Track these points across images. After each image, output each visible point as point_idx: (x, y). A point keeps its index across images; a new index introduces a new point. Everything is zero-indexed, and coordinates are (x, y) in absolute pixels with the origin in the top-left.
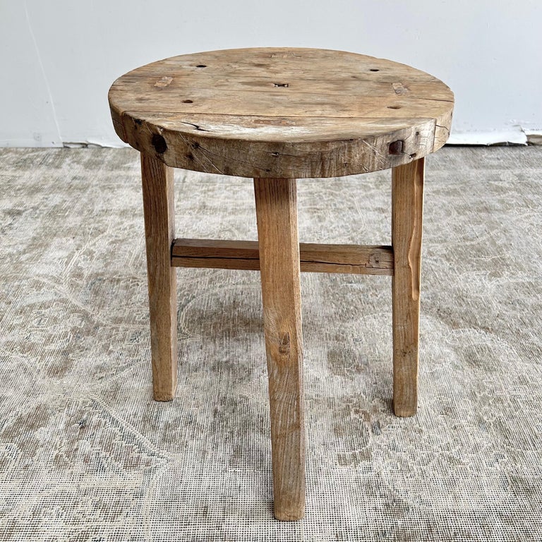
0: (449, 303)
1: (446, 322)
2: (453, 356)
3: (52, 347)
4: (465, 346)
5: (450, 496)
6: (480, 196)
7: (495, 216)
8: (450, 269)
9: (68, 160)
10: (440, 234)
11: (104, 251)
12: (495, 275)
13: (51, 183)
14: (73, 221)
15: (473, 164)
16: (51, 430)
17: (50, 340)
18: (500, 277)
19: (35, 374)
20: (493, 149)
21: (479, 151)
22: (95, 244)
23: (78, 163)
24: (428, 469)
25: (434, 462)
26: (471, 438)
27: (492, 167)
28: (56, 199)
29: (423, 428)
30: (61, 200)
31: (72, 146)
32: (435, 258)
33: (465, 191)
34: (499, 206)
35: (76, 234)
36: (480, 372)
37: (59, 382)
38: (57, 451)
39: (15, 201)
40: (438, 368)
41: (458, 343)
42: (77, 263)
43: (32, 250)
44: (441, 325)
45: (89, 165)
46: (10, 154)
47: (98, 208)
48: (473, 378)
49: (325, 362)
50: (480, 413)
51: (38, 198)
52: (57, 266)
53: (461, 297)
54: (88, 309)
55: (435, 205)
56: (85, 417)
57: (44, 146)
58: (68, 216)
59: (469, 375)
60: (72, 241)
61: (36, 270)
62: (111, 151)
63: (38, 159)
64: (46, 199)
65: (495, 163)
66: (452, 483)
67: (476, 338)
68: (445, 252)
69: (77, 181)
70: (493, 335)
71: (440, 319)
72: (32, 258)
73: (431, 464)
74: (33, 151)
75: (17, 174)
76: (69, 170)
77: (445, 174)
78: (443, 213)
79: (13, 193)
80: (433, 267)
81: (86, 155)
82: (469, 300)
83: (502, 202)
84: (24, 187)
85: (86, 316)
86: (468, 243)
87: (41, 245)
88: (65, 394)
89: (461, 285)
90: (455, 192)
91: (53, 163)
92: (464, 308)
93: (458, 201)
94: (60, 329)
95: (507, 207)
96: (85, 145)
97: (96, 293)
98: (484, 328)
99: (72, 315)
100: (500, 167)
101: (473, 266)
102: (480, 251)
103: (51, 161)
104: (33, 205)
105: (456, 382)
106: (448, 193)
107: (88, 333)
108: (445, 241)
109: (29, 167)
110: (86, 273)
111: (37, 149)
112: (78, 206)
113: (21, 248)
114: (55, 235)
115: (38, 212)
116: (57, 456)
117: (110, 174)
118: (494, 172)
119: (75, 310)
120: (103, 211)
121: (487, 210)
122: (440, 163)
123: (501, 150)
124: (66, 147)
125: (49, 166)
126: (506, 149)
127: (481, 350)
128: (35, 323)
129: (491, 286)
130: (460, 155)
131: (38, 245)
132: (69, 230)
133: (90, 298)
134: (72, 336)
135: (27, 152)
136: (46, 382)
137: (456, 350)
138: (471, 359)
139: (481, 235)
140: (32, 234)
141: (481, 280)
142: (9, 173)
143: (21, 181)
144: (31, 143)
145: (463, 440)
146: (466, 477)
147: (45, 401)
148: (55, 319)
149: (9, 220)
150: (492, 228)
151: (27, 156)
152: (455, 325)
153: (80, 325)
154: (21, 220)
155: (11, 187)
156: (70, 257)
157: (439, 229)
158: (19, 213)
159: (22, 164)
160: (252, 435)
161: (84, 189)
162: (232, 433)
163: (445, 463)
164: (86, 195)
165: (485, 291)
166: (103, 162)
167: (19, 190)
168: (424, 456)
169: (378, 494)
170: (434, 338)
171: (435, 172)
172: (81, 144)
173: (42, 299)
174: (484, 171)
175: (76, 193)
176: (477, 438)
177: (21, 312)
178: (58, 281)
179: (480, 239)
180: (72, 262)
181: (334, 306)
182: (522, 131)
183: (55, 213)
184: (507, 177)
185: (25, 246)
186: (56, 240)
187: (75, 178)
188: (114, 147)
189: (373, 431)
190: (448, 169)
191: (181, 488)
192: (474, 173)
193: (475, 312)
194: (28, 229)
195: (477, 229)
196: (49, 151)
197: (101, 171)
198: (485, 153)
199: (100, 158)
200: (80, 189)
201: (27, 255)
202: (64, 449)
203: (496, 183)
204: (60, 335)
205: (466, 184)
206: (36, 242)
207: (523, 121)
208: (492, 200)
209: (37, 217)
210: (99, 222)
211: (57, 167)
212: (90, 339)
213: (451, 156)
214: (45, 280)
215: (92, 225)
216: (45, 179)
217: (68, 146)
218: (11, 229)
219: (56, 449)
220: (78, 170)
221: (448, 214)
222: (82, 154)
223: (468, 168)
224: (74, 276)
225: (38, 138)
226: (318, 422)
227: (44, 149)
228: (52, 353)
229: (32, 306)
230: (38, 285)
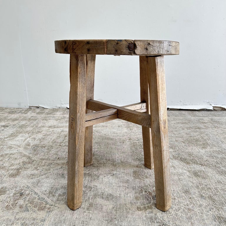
0: (185, 156)
1: (184, 162)
2: (188, 173)
3: (13, 167)
4: (193, 170)
5: (190, 223)
6: (196, 124)
7: (202, 130)
8: (185, 146)
9: (30, 112)
10: (180, 135)
11: (40, 138)
12: (204, 148)
13: (22, 118)
14: (29, 129)
15: (192, 115)
16: (7, 196)
17: (12, 165)
18: (206, 148)
19: (3, 176)
20: (200, 111)
21: (195, 112)
22: (37, 136)
23: (34, 112)
24: (179, 213)
25: (182, 210)
26: (198, 202)
27: (200, 116)
28: (23, 122)
29: (176, 198)
30: (25, 123)
31: (32, 108)
32: (178, 142)
33: (189, 123)
34: (204, 127)
35: (30, 133)
36: (200, 179)
37: (13, 179)
38: (8, 204)
39: (6, 123)
40: (182, 177)
41: (190, 169)
42: (28, 141)
43: (11, 137)
44: (182, 163)
45: (38, 113)
46: (7, 110)
47: (40, 125)
48: (197, 180)
49: (132, 175)
50: (202, 193)
51: (16, 122)
52: (20, 142)
53: (190, 155)
54: (31, 155)
55: (178, 126)
56: (23, 191)
57: (21, 107)
58: (27, 127)
59: (195, 180)
60: (27, 135)
61: (10, 143)
62: (48, 109)
63: (18, 111)
64: (20, 122)
65: (201, 115)
66: (190, 218)
67: (198, 168)
68: (182, 140)
69: (33, 118)
70: (205, 167)
71: (182, 161)
72: (9, 139)
73: (180, 211)
74: (17, 109)
75: (9, 115)
76: (30, 114)
77: (181, 118)
78: (181, 129)
79: (6, 121)
80: (178, 145)
81: (38, 110)
82: (194, 155)
83: (205, 126)
84: (11, 119)
85: (29, 158)
86: (192, 138)
87: (14, 136)
88: (15, 183)
89: (190, 151)
90: (185, 123)
91: (24, 112)
92: (192, 158)
93: (187, 126)
94: (17, 162)
95: (207, 128)
96: (38, 107)
97: (35, 151)
98: (200, 164)
99: (23, 157)
100: (203, 116)
101: (194, 145)
102: (197, 140)
103: (23, 112)
104: (13, 124)
105: (190, 182)
106: (183, 123)
107: (29, 163)
108: (182, 137)
109: (14, 113)
110: (31, 144)
111: (18, 108)
112: (32, 125)
113: (6, 136)
114: (21, 133)
115: (15, 126)
116: (7, 205)
117: (46, 116)
118: (201, 118)
119: (25, 156)
120: (42, 126)
121: (199, 128)
122: (179, 115)
123: (203, 112)
124: (30, 108)
125: (22, 113)
126: (205, 111)
127: (200, 171)
128: (7, 160)
129: (203, 151)
130: (187, 113)
131: (13, 136)
132: (27, 132)
133: (32, 152)
134: (22, 164)
135: (14, 109)
136: (8, 179)
137: (189, 171)
138: (196, 174)
139: (197, 136)
140: (11, 133)
141: (198, 149)
142: (6, 115)
143: (10, 117)
144: (16, 106)
145: (194, 203)
146: (197, 216)
147: (6, 186)
148: (16, 159)
149: (3, 128)
150: (202, 134)
151: (14, 110)
152: (188, 163)
153: (26, 160)
154: (8, 128)
155: (5, 119)
156: (25, 139)
157: (179, 133)
158: (7, 126)
159: (12, 112)
160: (98, 199)
161: (36, 120)
162: (89, 198)
163: (186, 211)
164: (36, 122)
165: (200, 153)
166: (44, 113)
167: (9, 120)
168: (177, 208)
169: (156, 222)
170: (179, 168)
171: (177, 117)
172: (36, 107)
173: (11, 152)
174: (197, 117)
175: (32, 121)
176: (200, 202)
177: (2, 156)
178: (19, 146)
179: (197, 137)
180: (26, 141)
181: (136, 156)
182: (211, 105)
183: (21, 127)
184: (206, 119)
185: (7, 136)
186: (21, 135)
187: (32, 117)
188: (49, 108)
189: (153, 199)
190: (182, 117)
192: (193, 118)
193: (196, 159)
194: (10, 131)
195: (195, 134)
196: (23, 109)
197: (43, 115)
198: (197, 112)
199: (43, 111)
200: (34, 120)
201: (8, 139)
202: (11, 203)
203: (202, 121)
204: (17, 164)
205: (190, 121)
206: (13, 135)
207: (210, 101)
208: (201, 126)
209: (15, 128)
210: (40, 129)
211: (26, 114)
212: (30, 165)
213: (183, 113)
214: (14, 146)
215: (37, 130)
216: (20, 117)
217: (31, 107)
218: (3, 131)
219: (7, 203)
220: (34, 114)
221: (183, 129)
222: (36, 110)
223: (190, 117)
224: (26, 145)
225: (19, 104)
226: (128, 195)
227: (21, 108)
228: (12, 169)
229: (6, 154)
230: (11, 148)
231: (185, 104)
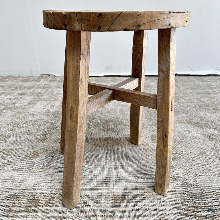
0: (198, 121)
1: (198, 127)
2: (202, 137)
3: (39, 133)
4: (207, 134)
5: (209, 181)
6: (205, 90)
7: (212, 96)
8: (196, 111)
9: (43, 80)
10: (191, 100)
11: (59, 105)
12: (215, 112)
13: (36, 86)
14: (45, 97)
15: (200, 81)
16: (40, 159)
17: (38, 131)
18: (217, 113)
19: (33, 141)
20: (208, 77)
21: (202, 77)
22: (54, 103)
23: (47, 80)
24: (198, 173)
25: (200, 170)
26: (214, 162)
27: (208, 82)
28: (39, 90)
29: (194, 159)
30: (40, 91)
31: (44, 76)
32: (190, 107)
33: (198, 88)
34: (213, 93)
35: (47, 100)
36: (214, 142)
37: (42, 144)
38: (43, 165)
39: (23, 91)
40: (197, 140)
41: (204, 133)
42: (48, 108)
43: (30, 105)
44: (196, 128)
45: (51, 81)
46: (20, 78)
47: (55, 93)
48: (211, 143)
49: (150, 138)
50: (217, 155)
51: (32, 90)
52: (40, 109)
53: (202, 119)
54: (53, 122)
55: (187, 92)
56: (53, 155)
57: (33, 75)
58: (43, 95)
59: (210, 143)
60: (45, 102)
61: (31, 110)
62: (59, 77)
63: (31, 79)
64: (35, 90)
65: (209, 80)
66: (209, 177)
67: (211, 131)
68: (194, 106)
69: (46, 86)
70: (218, 130)
71: (195, 126)
72: (30, 107)
73: (199, 171)
74: (29, 77)
75: (23, 83)
76: (43, 82)
77: (190, 84)
78: (191, 95)
79: (22, 89)
80: (190, 110)
81: (50, 78)
82: (206, 120)
83: (214, 91)
84: (26, 87)
85: (52, 124)
86: (203, 103)
87: (33, 103)
88: (45, 147)
89: (202, 115)
90: (194, 89)
91: (37, 80)
92: (204, 122)
93: (196, 91)
94: (42, 128)
95: (216, 93)
96: (49, 75)
97: (56, 117)
98: (213, 128)
99: (47, 124)
100: (211, 82)
101: (206, 110)
102: (208, 106)
103: (36, 80)
104: (30, 92)
105: (205, 145)
106: (192, 89)
107: (53, 129)
108: (193, 103)
109: (28, 82)
110: (51, 112)
111: (31, 77)
112: (47, 92)
113: (25, 104)
114: (39, 101)
115: (32, 94)
116: (42, 167)
117: (59, 84)
118: (209, 83)
119: (48, 122)
120: (57, 94)
121: (208, 93)
122: (187, 81)
123: (211, 77)
124: (42, 76)
125: (35, 81)
126: (213, 76)
127: (214, 135)
128: (32, 126)
129: (214, 116)
130: (195, 78)
131: (32, 103)
132: (44, 99)
133: (54, 118)
134: (47, 130)
135: (27, 77)
136: (37, 144)
137: (203, 135)
138: (210, 137)
139: (207, 101)
140: (29, 100)
141: (209, 114)
142: (20, 83)
143: (25, 85)
144: (28, 74)
145: (211, 163)
146: (215, 175)
147: (37, 150)
148: (40, 125)
149: (21, 96)
150: (212, 99)
151: (27, 79)
152: (201, 127)
153: (50, 126)
154: (25, 96)
155: (21, 87)
156: (45, 107)
157: (190, 99)
158: (24, 94)
159: (25, 80)
160: (123, 160)
161: (49, 88)
162: (114, 160)
163: (205, 170)
164: (50, 89)
165: (212, 117)
166: (56, 80)
167: (24, 88)
168: (196, 168)
169: (178, 180)
170: (194, 132)
171: (186, 83)
172: (48, 75)
173: (34, 119)
174: (205, 83)
175: (46, 89)
176: (217, 163)
177: (26, 123)
178: (40, 114)
179: (207, 102)
180: (46, 108)
181: (151, 121)
182: (218, 70)
183: (38, 94)
184: (214, 85)
185: (27, 104)
186: (39, 102)
187: (46, 85)
188: (60, 76)
189: (173, 160)
190: (191, 82)
191: (95, 177)
192: (201, 83)
193: (209, 123)
194: (28, 99)
195: (205, 99)
196: (36, 77)
197: (56, 83)
198: (205, 78)
199: (55, 79)
200: (48, 88)
201: (28, 106)
202: (45, 165)
203: (211, 86)
204: (42, 130)
205: (199, 87)
206: (31, 103)
207: (218, 66)
208: (210, 91)
209: (32, 96)
210: (55, 97)
211: (39, 82)
212: (54, 131)
213: (191, 79)
214: (36, 113)
215: (53, 98)
216: (34, 85)
217: (43, 75)
218: (21, 99)
219: (42, 164)
220: (47, 82)
221: (193, 95)
222: (48, 78)
223: (199, 82)
224: (47, 112)
225: (31, 72)
226: (150, 157)
227: (33, 77)
228: (39, 135)
229: (30, 121)
230: (33, 115)
231: (193, 69)
